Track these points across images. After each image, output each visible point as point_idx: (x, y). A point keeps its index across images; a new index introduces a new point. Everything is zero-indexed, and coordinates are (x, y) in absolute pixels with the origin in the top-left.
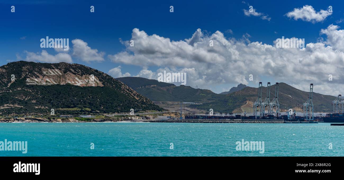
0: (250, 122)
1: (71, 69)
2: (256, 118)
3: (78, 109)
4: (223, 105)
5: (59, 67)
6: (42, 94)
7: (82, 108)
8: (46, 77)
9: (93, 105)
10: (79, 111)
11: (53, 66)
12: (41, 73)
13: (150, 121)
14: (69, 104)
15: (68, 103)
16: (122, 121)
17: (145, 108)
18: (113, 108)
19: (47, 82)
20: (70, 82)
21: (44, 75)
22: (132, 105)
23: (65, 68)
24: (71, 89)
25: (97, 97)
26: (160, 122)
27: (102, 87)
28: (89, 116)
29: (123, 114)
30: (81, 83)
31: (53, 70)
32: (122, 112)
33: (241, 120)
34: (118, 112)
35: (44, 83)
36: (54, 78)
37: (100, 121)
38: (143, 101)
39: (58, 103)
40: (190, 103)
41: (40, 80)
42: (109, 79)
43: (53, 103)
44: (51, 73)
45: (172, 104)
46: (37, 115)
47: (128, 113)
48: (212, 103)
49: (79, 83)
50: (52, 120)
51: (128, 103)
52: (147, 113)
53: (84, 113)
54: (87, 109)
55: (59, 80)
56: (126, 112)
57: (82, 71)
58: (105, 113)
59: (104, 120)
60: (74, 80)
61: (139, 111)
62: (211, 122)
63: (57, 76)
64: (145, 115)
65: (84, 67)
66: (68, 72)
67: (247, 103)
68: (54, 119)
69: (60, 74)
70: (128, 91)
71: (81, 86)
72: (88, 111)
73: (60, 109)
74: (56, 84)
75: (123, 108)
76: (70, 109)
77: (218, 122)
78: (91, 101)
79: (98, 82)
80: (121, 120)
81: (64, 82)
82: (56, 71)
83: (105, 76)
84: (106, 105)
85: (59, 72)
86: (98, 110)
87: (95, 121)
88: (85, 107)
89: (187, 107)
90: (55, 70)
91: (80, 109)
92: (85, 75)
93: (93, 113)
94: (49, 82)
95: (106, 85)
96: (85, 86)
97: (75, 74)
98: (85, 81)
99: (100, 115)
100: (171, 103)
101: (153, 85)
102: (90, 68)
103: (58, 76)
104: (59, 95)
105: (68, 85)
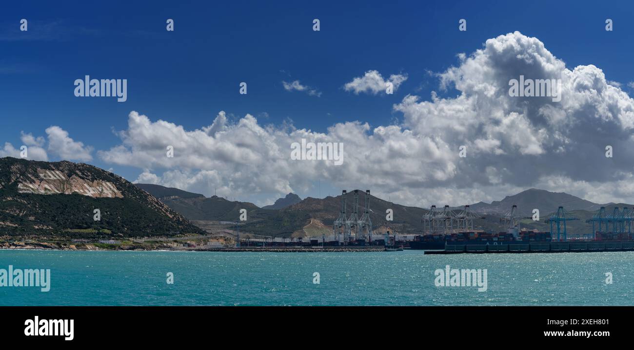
0: (336, 250)
1: (77, 171)
2: (340, 244)
3: (94, 231)
4: (276, 225)
5: (61, 168)
6: (41, 207)
7: (99, 229)
8: (45, 182)
9: (112, 225)
10: (95, 233)
11: (52, 166)
12: (37, 177)
13: (196, 250)
14: (80, 223)
15: (78, 222)
16: (159, 249)
17: (182, 230)
18: (140, 230)
19: (46, 189)
20: (77, 191)
21: (41, 180)
22: (165, 226)
23: (69, 170)
24: (80, 200)
25: (117, 214)
26: (215, 251)
27: (122, 199)
28: (112, 242)
29: (155, 239)
30: (92, 192)
31: (53, 172)
32: (153, 235)
33: (322, 247)
34: (149, 236)
35: (43, 192)
36: (55, 184)
37: (128, 249)
38: (179, 220)
39: (66, 222)
40: (228, 222)
41: (37, 186)
42: (129, 187)
43: (58, 221)
44: (50, 177)
45: (206, 225)
46: (39, 238)
47: (161, 237)
48: (259, 222)
49: (90, 191)
50: (63, 246)
51: (159, 223)
52: (186, 238)
53: (102, 237)
54: (106, 231)
55: (62, 186)
56: (159, 235)
57: (92, 175)
58: (131, 237)
59: (133, 248)
60: (83, 187)
61: (176, 234)
62: (280, 251)
63: (58, 181)
64: (185, 240)
65: (94, 168)
66: (74, 176)
67: (311, 222)
68: (65, 245)
69: (63, 178)
70: (157, 206)
71: (93, 197)
72: (108, 234)
73: (69, 230)
74: (59, 192)
75: (154, 230)
76: (82, 231)
77: (290, 251)
78: (110, 219)
79: (116, 191)
80: (157, 248)
81: (69, 190)
82: (57, 174)
83: (124, 182)
84: (130, 225)
85: (61, 175)
86: (121, 233)
87: (122, 249)
88: (103, 228)
89: (227, 228)
90: (55, 172)
91: (97, 231)
92: (96, 180)
93: (115, 237)
94: (49, 190)
95: (127, 196)
96: (98, 196)
97: (83, 178)
98: (98, 190)
99: (125, 240)
100: (204, 223)
101: (174, 197)
102: (103, 170)
103: (60, 181)
104: (65, 209)
105: (75, 195)
